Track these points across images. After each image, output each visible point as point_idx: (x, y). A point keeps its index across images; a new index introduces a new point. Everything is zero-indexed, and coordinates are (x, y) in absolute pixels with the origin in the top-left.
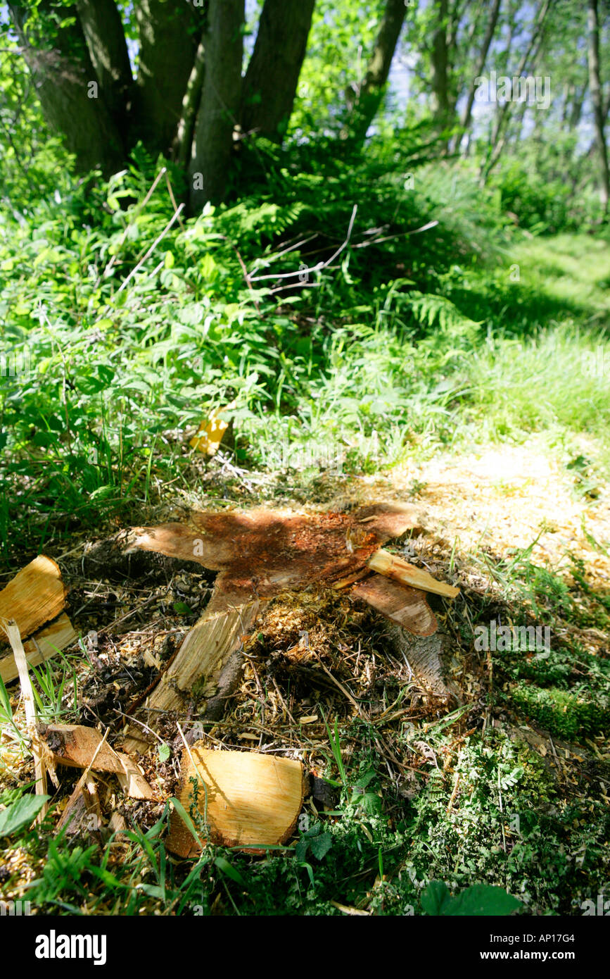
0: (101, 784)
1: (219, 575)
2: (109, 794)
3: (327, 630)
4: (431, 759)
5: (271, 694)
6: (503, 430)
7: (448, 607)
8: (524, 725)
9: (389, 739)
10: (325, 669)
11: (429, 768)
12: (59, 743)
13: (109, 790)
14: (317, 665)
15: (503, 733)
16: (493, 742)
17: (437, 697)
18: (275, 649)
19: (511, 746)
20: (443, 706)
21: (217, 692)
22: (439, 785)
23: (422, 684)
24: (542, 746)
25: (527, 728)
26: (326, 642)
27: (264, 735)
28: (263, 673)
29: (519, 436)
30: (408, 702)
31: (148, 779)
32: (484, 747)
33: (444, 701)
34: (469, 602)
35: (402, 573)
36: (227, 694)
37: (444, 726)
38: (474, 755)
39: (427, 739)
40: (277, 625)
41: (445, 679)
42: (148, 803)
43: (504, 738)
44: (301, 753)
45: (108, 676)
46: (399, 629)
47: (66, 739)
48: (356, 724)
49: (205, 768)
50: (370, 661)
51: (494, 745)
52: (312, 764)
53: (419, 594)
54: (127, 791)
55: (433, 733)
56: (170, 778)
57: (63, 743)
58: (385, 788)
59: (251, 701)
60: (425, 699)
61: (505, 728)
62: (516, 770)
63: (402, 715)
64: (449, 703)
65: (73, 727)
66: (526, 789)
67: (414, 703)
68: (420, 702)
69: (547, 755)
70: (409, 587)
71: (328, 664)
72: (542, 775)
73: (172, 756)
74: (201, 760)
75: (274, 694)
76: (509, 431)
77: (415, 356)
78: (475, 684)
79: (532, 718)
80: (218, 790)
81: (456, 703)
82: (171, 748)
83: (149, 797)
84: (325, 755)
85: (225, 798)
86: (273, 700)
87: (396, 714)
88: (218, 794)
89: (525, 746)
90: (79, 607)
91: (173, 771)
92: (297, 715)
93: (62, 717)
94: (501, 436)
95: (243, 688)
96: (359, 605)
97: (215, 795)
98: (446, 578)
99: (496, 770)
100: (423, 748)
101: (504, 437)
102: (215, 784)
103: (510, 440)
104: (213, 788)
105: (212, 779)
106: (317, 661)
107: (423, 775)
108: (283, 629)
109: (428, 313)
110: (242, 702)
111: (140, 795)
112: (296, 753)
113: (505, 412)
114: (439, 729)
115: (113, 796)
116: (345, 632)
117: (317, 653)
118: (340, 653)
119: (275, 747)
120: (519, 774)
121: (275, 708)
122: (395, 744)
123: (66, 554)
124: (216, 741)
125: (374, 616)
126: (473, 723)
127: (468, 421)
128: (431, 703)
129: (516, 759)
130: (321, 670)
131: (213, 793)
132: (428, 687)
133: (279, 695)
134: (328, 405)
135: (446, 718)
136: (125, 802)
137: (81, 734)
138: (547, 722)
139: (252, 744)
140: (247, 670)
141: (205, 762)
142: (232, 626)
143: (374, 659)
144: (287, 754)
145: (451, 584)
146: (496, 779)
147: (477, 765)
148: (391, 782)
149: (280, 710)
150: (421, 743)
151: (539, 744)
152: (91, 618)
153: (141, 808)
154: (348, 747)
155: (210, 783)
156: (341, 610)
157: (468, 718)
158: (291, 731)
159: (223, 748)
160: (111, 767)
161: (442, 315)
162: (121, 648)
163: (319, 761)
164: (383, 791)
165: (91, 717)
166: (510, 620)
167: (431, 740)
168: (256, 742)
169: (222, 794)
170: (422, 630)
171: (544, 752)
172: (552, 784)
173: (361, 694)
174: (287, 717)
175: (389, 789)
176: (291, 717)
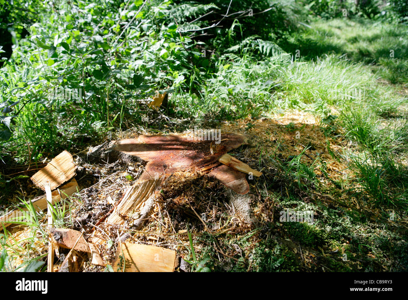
0: (79, 257)
1: (148, 163)
2: (83, 262)
3: (195, 190)
4: (239, 253)
5: (166, 219)
6: (295, 103)
7: (256, 181)
8: (287, 238)
9: (220, 242)
10: (192, 208)
11: (238, 257)
12: (59, 237)
13: (83, 260)
14: (188, 206)
15: (276, 241)
16: (270, 246)
17: (246, 224)
18: (169, 198)
19: (279, 248)
20: (248, 228)
21: (140, 217)
22: (242, 265)
23: (239, 217)
24: (295, 249)
25: (289, 240)
26: (194, 195)
27: (160, 238)
28: (163, 209)
29: (303, 106)
30: (231, 225)
31: (101, 256)
32: (266, 248)
33: (249, 226)
34: (267, 179)
35: (235, 164)
36: (144, 218)
37: (248, 237)
38: (260, 252)
39: (239, 243)
40: (171, 186)
41: (250, 215)
42: (100, 267)
43: (276, 244)
44: (176, 247)
45: (90, 207)
46: (230, 191)
47: (63, 236)
48: (204, 234)
49: (128, 252)
50: (216, 205)
51: (271, 248)
52: (182, 252)
53: (242, 175)
54: (91, 261)
55: (242, 240)
56: (111, 256)
57: (61, 237)
58: (216, 265)
59: (156, 222)
60: (240, 224)
61: (277, 239)
62: (280, 260)
63: (227, 231)
64: (252, 226)
65: (68, 230)
66: (284, 269)
67: (234, 226)
68: (238, 225)
69: (297, 253)
70: (238, 171)
71: (193, 206)
72: (293, 262)
73: (113, 245)
74: (127, 248)
75: (167, 219)
76: (298, 103)
77: (257, 68)
78: (265, 218)
79: (292, 235)
80: (133, 262)
81: (255, 227)
82: (114, 242)
83: (100, 264)
84: (188, 249)
85: (136, 266)
86: (166, 222)
87: (225, 231)
88: (133, 264)
89: (287, 248)
90: (82, 176)
91: (113, 252)
92: (177, 230)
93: (65, 225)
94: (293, 105)
95: (153, 216)
96: (212, 179)
97: (131, 265)
98: (257, 168)
99: (270, 259)
100: (236, 247)
101: (295, 106)
102: (132, 260)
103: (298, 107)
104: (131, 261)
105: (130, 257)
106: (188, 204)
107: (235, 260)
108: (173, 189)
109: (266, 50)
110: (151, 222)
111: (97, 263)
112: (174, 247)
113: (296, 95)
114: (245, 238)
115: (85, 263)
116: (205, 191)
117: (189, 200)
118: (201, 201)
119: (164, 243)
120: (281, 261)
121: (167, 225)
122: (223, 245)
123: (81, 152)
124: (136, 239)
125: (219, 184)
126: (262, 236)
127: (279, 99)
128: (242, 226)
129: (281, 254)
130: (190, 208)
131: (130, 264)
132: (242, 219)
133: (170, 219)
134: (214, 89)
135: (249, 234)
136: (90, 266)
137: (71, 234)
138: (299, 238)
139: (154, 241)
140: (156, 207)
141: (128, 249)
142: (151, 187)
143: (217, 204)
144: (170, 247)
145: (259, 171)
146: (270, 263)
147: (261, 256)
148: (219, 262)
149: (169, 227)
150: (235, 245)
151: (294, 248)
152: (88, 181)
153: (96, 269)
154: (200, 245)
155: (129, 259)
156: (203, 181)
157: (259, 234)
158: (174, 236)
159: (139, 243)
160: (85, 249)
161: (273, 50)
162: (99, 195)
163: (185, 251)
164: (215, 267)
165: (79, 226)
166: (286, 189)
167: (241, 244)
168: (156, 241)
169: (135, 264)
170: (241, 191)
171: (296, 252)
172: (298, 267)
173: (208, 220)
174: (173, 230)
175: (218, 266)
176: (174, 230)
